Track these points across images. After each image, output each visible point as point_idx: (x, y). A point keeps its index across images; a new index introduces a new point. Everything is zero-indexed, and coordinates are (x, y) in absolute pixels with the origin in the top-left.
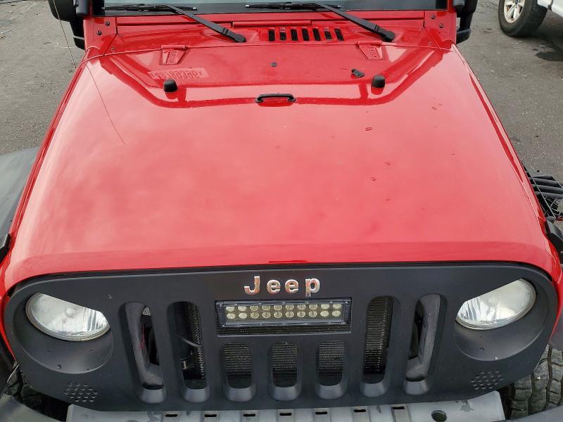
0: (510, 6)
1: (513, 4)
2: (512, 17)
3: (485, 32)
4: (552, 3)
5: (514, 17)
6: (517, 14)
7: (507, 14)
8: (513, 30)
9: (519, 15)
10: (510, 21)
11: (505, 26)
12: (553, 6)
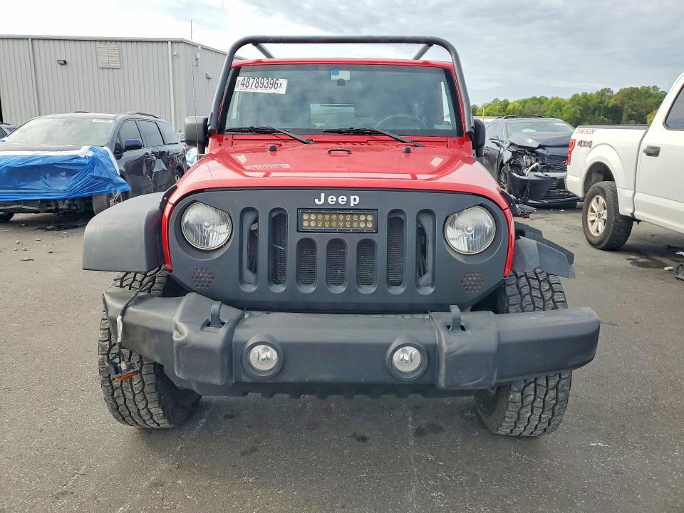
0: (593, 221)
1: (597, 219)
2: (598, 231)
3: (572, 246)
4: (634, 211)
5: (600, 230)
6: (601, 228)
7: (592, 229)
8: (600, 242)
9: (604, 228)
10: (596, 235)
11: (592, 239)
12: (635, 213)
